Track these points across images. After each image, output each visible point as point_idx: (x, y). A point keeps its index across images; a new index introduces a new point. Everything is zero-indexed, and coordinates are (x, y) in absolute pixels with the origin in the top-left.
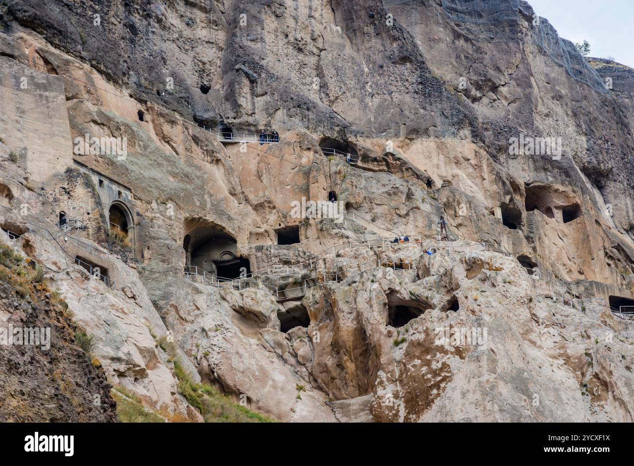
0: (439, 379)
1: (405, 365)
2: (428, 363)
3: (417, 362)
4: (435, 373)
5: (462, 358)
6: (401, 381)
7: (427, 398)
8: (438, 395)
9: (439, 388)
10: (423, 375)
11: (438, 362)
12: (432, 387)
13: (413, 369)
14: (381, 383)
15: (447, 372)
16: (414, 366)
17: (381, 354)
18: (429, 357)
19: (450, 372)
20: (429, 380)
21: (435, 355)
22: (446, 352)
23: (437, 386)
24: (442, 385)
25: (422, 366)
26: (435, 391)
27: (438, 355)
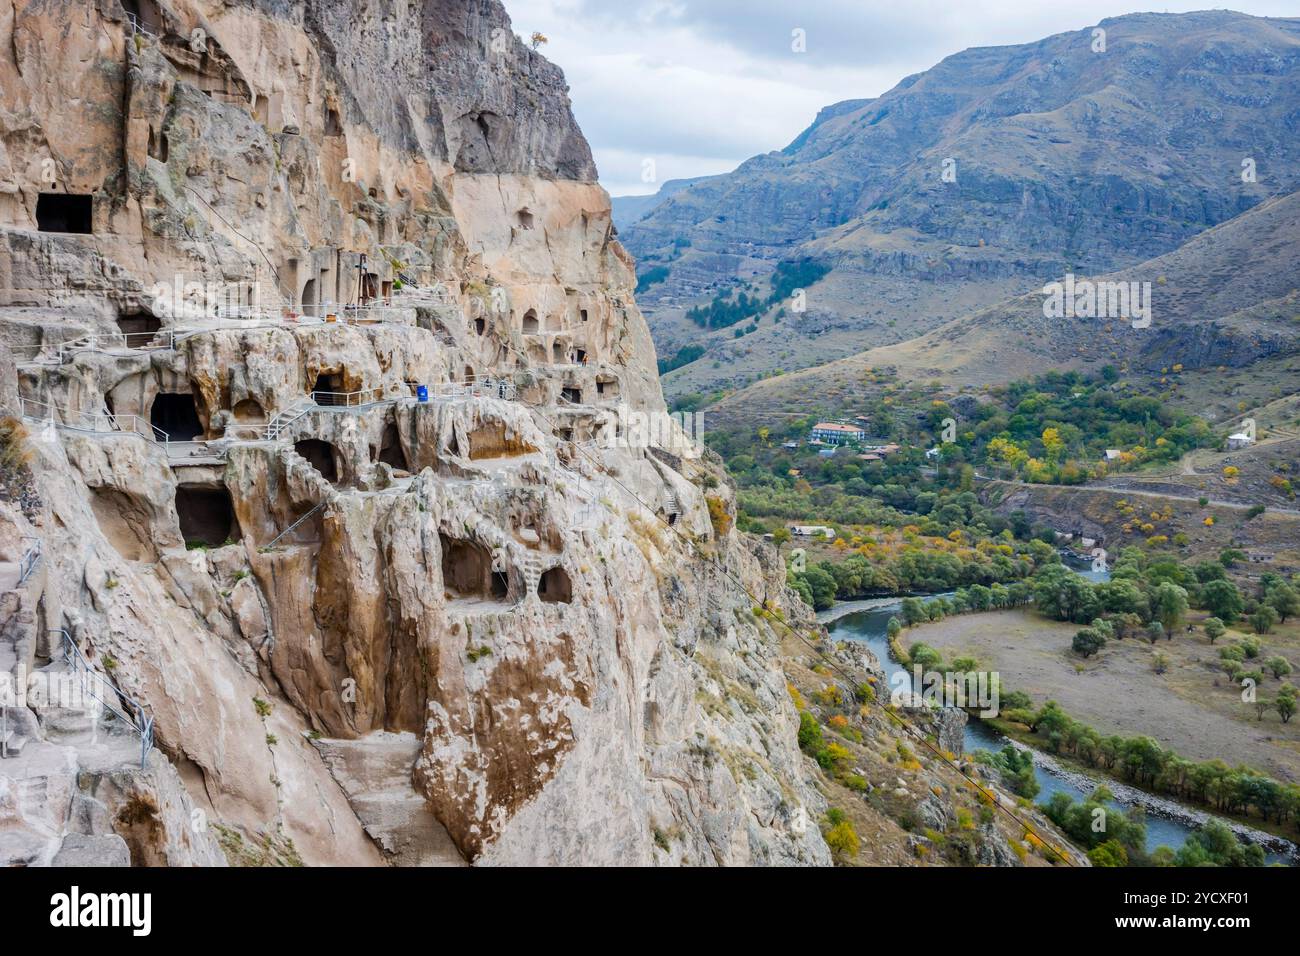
0: (553, 745)
1: (488, 702)
2: (532, 709)
3: (514, 704)
4: (546, 732)
5: (585, 703)
6: (480, 735)
7: (530, 777)
8: (550, 775)
9: (552, 762)
10: (524, 733)
11: (551, 710)
12: (539, 758)
13: (506, 718)
14: (440, 730)
15: (564, 730)
16: (508, 711)
17: (437, 669)
18: (534, 697)
19: (571, 732)
20: (533, 744)
21: (544, 696)
22: (562, 692)
23: (549, 757)
24: (558, 757)
25: (522, 712)
26: (544, 768)
27: (551, 697)
